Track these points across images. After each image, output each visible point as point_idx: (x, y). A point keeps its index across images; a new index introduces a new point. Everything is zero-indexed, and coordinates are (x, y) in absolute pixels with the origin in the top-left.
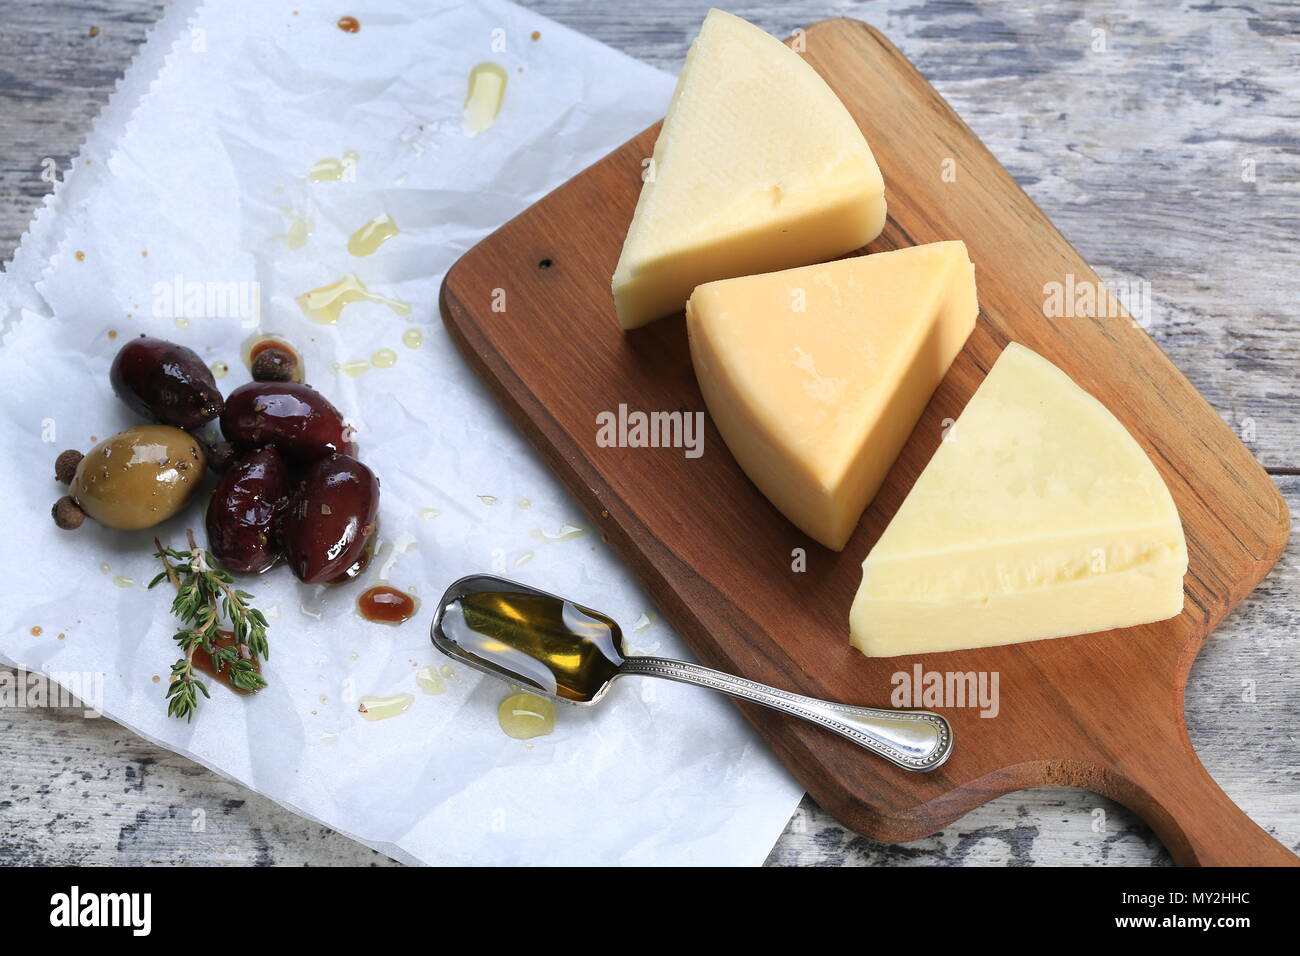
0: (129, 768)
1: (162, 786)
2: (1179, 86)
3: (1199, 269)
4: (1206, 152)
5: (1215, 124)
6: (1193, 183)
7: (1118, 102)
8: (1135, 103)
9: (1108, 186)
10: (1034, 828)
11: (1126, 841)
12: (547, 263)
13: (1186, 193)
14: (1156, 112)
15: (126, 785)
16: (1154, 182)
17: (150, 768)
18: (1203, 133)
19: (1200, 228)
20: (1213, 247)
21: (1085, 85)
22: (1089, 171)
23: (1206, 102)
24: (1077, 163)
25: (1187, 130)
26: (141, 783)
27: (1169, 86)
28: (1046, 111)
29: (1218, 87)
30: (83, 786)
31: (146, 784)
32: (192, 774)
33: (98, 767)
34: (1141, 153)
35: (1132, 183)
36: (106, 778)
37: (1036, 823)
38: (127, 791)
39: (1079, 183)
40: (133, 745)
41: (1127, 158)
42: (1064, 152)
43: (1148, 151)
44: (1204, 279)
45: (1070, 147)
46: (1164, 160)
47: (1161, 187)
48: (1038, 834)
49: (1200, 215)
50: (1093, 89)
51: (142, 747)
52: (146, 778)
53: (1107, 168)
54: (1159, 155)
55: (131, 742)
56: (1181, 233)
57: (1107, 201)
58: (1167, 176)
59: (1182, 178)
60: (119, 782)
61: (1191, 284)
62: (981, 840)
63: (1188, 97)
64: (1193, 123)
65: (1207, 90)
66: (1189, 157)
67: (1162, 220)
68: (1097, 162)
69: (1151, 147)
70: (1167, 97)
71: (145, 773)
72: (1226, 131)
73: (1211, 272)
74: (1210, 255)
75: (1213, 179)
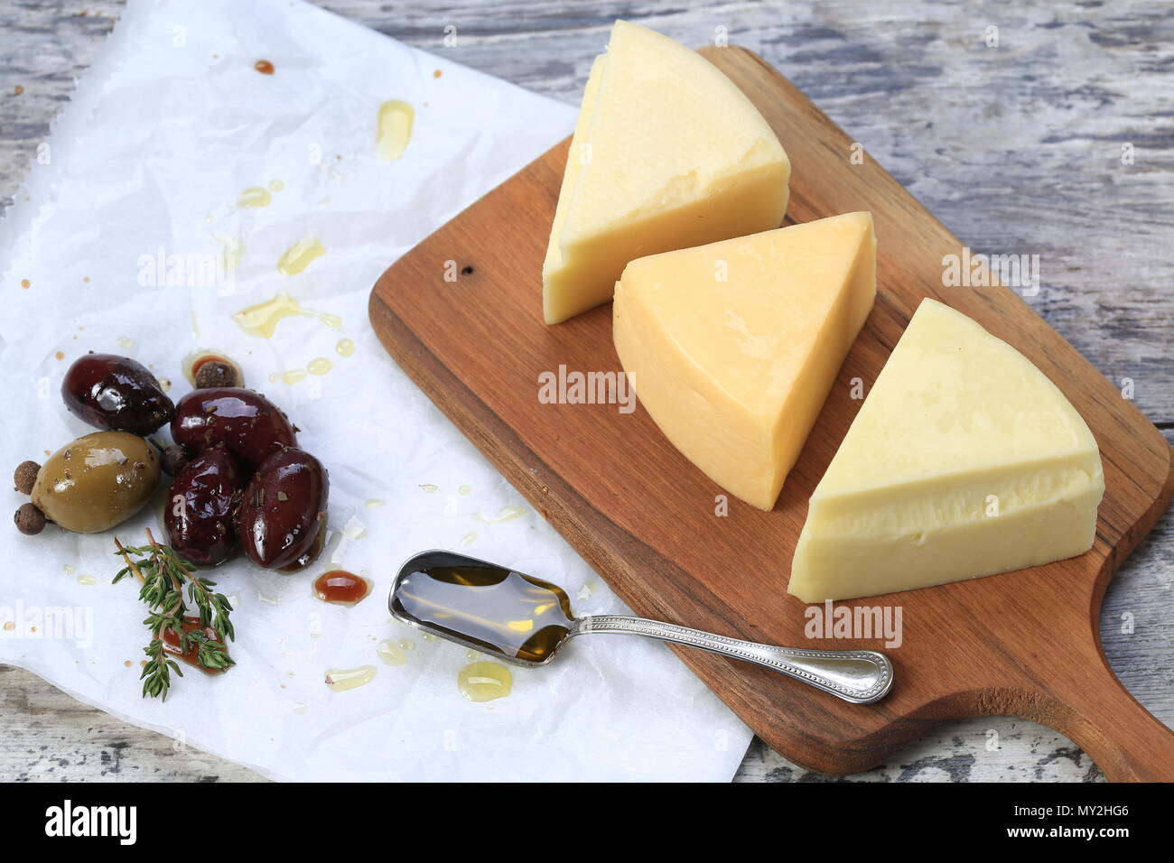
0: (104, 753)
1: (137, 767)
2: (1033, 94)
3: (1068, 252)
4: (1063, 150)
5: (1069, 125)
6: (1055, 177)
7: (978, 110)
8: (994, 111)
9: (977, 184)
10: (970, 756)
11: (1057, 763)
12: (468, 270)
13: (1048, 186)
14: (1014, 118)
15: (103, 768)
16: (1019, 178)
17: (124, 751)
18: (1059, 134)
19: (1066, 217)
20: (1079, 233)
21: (947, 97)
22: (959, 172)
23: (1059, 106)
24: (947, 165)
25: (1044, 131)
26: (117, 766)
27: (1023, 94)
28: (912, 121)
29: (1068, 94)
30: (62, 771)
31: (121, 766)
32: (165, 755)
33: (74, 754)
34: (1005, 153)
35: (999, 180)
36: (82, 763)
37: (971, 751)
38: (104, 773)
39: (951, 182)
40: (106, 731)
41: (992, 159)
42: (935, 156)
43: (1010, 152)
44: (1074, 260)
45: (939, 151)
46: (1026, 158)
47: (1026, 183)
48: (974, 761)
49: (1063, 205)
50: (957, 99)
51: (116, 733)
52: (120, 760)
53: (974, 168)
54: (1021, 155)
55: (104, 729)
57: (978, 197)
58: (1030, 172)
59: (1044, 173)
60: (96, 766)
61: (1062, 266)
62: (921, 771)
63: (1041, 103)
64: (1048, 126)
65: (1058, 96)
66: (1049, 155)
67: (1031, 211)
68: (964, 163)
69: (1011, 147)
70: (1023, 104)
71: (119, 756)
72: (1080, 131)
73: (1080, 254)
74: (1077, 239)
75: (1072, 174)
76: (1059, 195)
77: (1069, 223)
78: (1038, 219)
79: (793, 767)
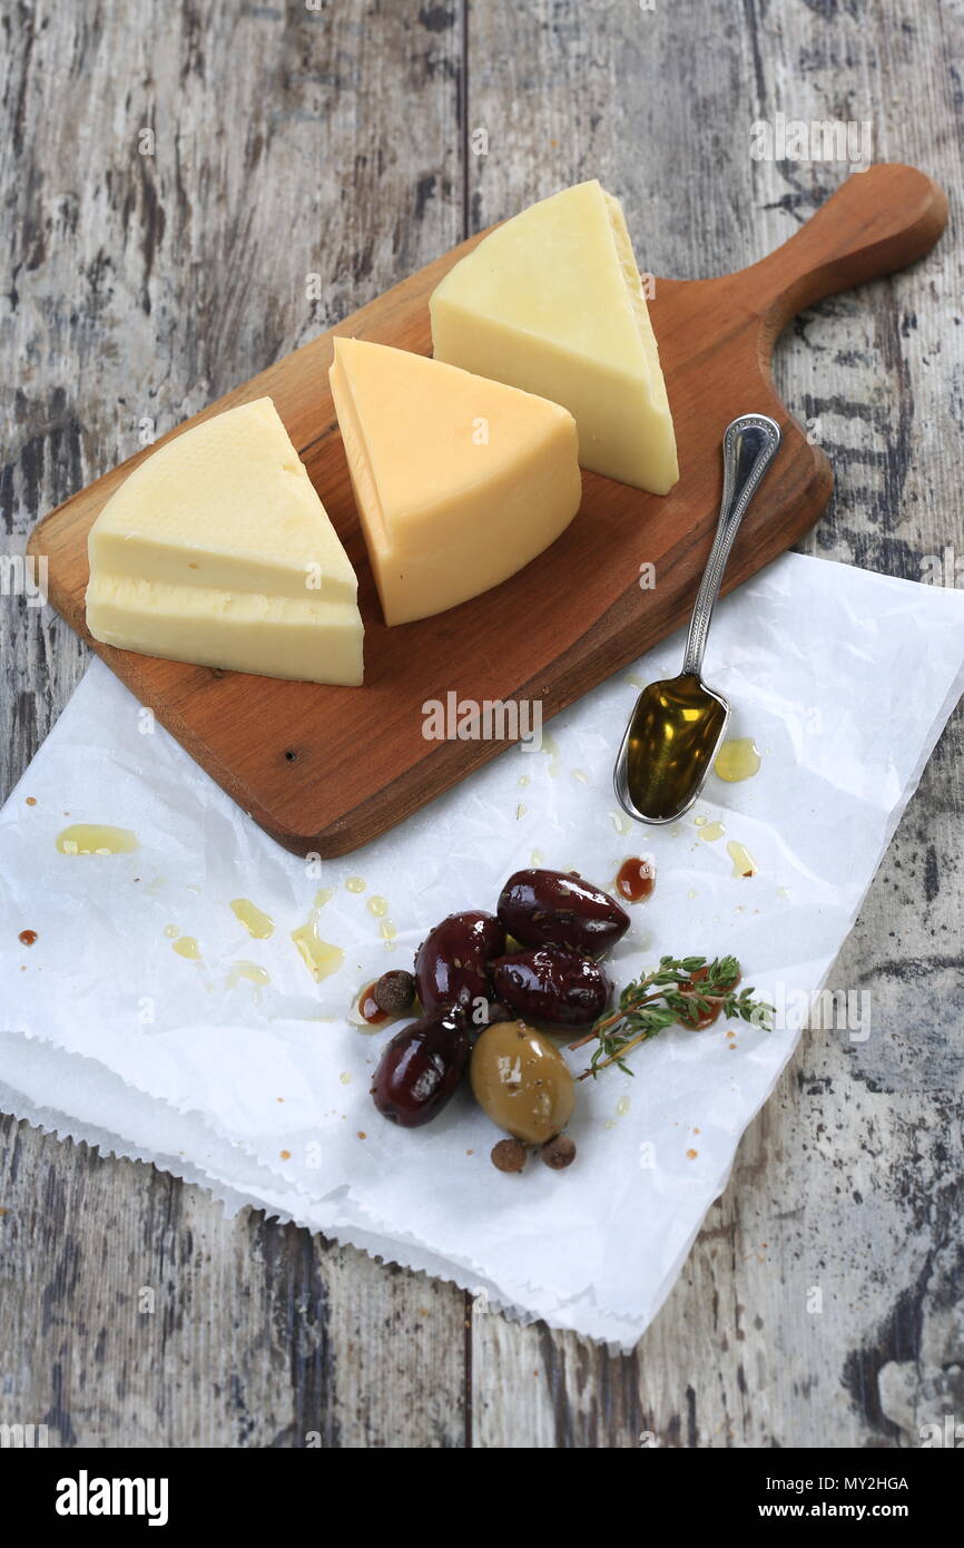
0: (809, 1093)
1: (825, 1062)
2: (94, 318)
3: (273, 302)
4: (160, 298)
5: (132, 292)
6: (189, 306)
7: (107, 362)
8: (110, 349)
9: (192, 367)
12: (290, 756)
13: (200, 312)
14: (118, 334)
15: (826, 1093)
16: (188, 335)
17: (808, 1075)
18: (141, 300)
19: (234, 302)
20: (255, 292)
21: (89, 386)
22: (177, 381)
23: (109, 299)
24: (168, 390)
25: (138, 312)
26: (823, 1080)
27: (93, 326)
28: (115, 415)
29: (95, 290)
30: (831, 1130)
31: (825, 1077)
33: (811, 1120)
34: (159, 343)
35: (190, 349)
36: (821, 1112)
38: (832, 1092)
39: (189, 388)
40: (785, 1092)
41: (165, 353)
42: (157, 399)
43: (158, 339)
45: (152, 395)
46: (167, 328)
47: (194, 329)
49: (221, 302)
50: (94, 379)
51: (787, 1084)
52: (818, 1077)
53: (174, 367)
54: (162, 331)
56: (240, 313)
57: (207, 368)
58: (183, 326)
59: (185, 315)
60: (824, 1100)
63: (105, 312)
64: (130, 308)
65: (96, 302)
66: (164, 311)
67: (226, 328)
68: (168, 375)
69: (153, 337)
70: (103, 326)
71: (813, 1078)
72: (139, 285)
73: (278, 292)
74: (260, 294)
75: (187, 293)
76: (211, 303)
77: (241, 298)
78: (235, 322)
79: (816, 529)
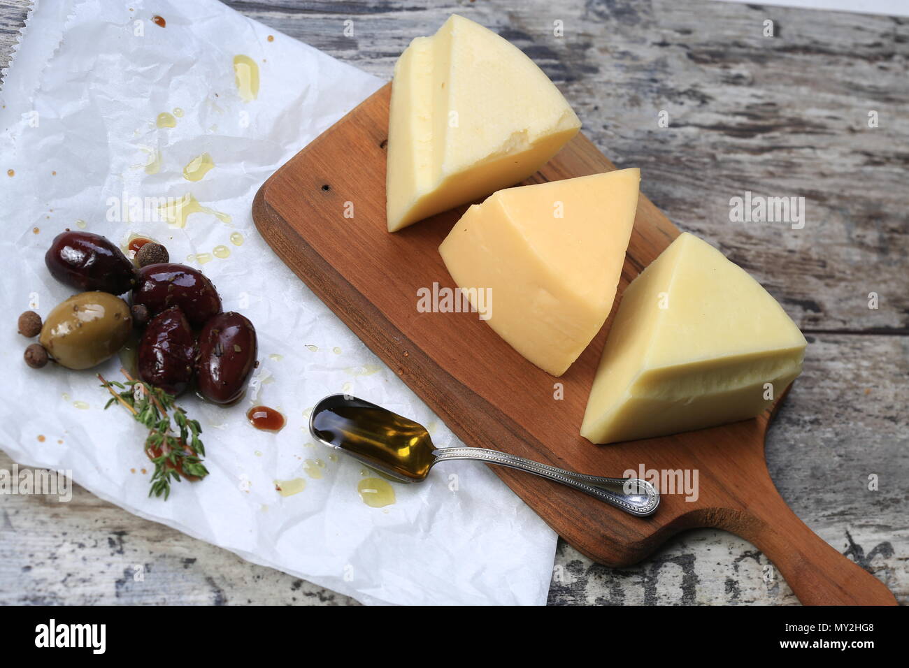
0: (110, 539)
1: (135, 550)
2: (658, 92)
3: (696, 205)
4: (683, 133)
5: (685, 116)
6: (681, 152)
7: (625, 100)
8: (635, 102)
9: (632, 153)
10: (692, 554)
11: (746, 561)
12: (326, 188)
13: (677, 159)
14: (648, 107)
15: (111, 550)
16: (657, 151)
17: (124, 538)
18: (679, 122)
19: (691, 180)
20: (701, 192)
21: (604, 89)
22: (620, 143)
23: (675, 102)
24: (611, 137)
25: (669, 119)
26: (122, 549)
27: (652, 91)
28: (584, 104)
29: (680, 94)
30: (81, 553)
31: (124, 550)
32: (155, 541)
33: (88, 539)
34: (646, 132)
35: (645, 151)
36: (95, 546)
37: (692, 552)
38: (112, 555)
39: (615, 149)
40: (109, 522)
41: (639, 136)
42: (602, 130)
43: (650, 132)
44: (700, 211)
45: (605, 127)
46: (660, 137)
47: (663, 154)
48: (695, 559)
49: (688, 172)
50: (610, 91)
51: (116, 524)
52: (123, 545)
53: (629, 141)
54: (656, 134)
55: (107, 520)
56: (681, 183)
58: (664, 147)
59: (673, 149)
60: (105, 549)
61: (693, 215)
62: (665, 564)
63: (664, 99)
64: (671, 115)
65: (672, 95)
66: (674, 136)
67: (668, 175)
68: (623, 137)
69: (651, 129)
70: (653, 98)
71: (122, 542)
72: (691, 121)
73: (704, 207)
74: (700, 197)
75: (691, 151)
76: (685, 165)
77: (694, 185)
78: (674, 181)
79: (583, 560)
